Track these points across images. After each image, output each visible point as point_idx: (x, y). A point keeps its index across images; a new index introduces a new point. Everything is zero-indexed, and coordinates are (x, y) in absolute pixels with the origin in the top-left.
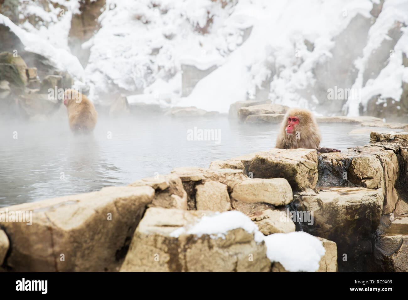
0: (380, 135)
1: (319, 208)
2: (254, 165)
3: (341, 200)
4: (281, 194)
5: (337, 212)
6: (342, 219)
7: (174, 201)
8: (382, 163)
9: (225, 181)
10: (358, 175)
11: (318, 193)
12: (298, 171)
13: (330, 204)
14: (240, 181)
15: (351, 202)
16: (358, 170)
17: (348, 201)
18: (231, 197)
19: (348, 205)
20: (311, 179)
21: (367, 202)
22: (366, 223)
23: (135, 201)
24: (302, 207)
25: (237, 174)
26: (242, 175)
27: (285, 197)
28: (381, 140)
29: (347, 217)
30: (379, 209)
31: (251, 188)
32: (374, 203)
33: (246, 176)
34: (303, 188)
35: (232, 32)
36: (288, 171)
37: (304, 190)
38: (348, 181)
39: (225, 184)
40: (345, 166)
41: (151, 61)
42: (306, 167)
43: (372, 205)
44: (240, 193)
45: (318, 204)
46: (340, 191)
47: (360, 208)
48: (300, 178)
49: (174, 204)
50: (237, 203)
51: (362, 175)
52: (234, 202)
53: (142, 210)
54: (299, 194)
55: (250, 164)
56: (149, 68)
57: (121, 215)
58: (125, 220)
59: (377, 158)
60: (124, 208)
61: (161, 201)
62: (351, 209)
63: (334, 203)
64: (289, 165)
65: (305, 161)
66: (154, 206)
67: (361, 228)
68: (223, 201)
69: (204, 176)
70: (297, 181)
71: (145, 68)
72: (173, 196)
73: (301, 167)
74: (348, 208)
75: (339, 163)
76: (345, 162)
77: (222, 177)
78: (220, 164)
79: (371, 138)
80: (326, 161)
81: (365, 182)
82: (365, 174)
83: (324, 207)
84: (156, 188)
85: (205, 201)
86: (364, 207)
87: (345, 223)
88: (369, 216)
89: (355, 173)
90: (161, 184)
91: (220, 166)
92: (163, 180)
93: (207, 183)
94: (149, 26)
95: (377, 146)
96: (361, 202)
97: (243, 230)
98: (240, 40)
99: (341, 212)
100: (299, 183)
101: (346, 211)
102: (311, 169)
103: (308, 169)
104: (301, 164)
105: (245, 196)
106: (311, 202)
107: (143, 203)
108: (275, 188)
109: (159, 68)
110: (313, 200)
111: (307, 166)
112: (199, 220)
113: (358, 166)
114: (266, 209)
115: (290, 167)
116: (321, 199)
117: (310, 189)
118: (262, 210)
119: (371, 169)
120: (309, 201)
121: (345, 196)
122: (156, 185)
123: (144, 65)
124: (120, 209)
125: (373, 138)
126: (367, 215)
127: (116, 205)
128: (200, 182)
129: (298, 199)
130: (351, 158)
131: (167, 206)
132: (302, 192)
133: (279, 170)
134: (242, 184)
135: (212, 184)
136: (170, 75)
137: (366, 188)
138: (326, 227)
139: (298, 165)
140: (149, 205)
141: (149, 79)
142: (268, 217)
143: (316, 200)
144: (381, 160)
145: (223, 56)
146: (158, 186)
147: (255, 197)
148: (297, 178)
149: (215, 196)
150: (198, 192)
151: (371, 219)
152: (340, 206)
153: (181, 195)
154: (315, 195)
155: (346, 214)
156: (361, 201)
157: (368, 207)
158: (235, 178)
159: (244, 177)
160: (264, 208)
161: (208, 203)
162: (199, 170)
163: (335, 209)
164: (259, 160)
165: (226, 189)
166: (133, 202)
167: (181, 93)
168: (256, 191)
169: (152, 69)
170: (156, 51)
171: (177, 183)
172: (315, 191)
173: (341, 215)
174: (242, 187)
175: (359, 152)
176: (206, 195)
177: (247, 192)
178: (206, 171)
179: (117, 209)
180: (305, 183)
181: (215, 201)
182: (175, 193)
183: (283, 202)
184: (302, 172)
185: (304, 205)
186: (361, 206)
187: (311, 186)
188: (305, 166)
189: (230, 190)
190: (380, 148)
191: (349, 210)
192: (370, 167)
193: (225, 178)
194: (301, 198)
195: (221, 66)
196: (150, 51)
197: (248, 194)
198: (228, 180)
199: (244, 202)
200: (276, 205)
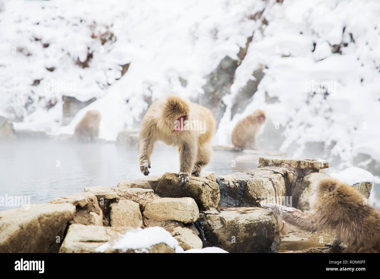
0: (269, 160)
1: (222, 226)
2: (161, 185)
3: (241, 219)
4: (190, 212)
5: (238, 230)
6: (242, 236)
7: (93, 218)
8: (273, 185)
9: (137, 199)
10: (253, 196)
11: (220, 212)
12: (203, 191)
13: (232, 222)
14: (152, 200)
15: (250, 220)
16: (253, 191)
17: (247, 220)
18: (143, 215)
19: (247, 224)
20: (214, 199)
21: (264, 220)
22: (262, 240)
23: (58, 217)
24: (207, 225)
25: (148, 193)
26: (153, 194)
27: (193, 215)
28: (269, 165)
29: (246, 234)
30: (274, 227)
31: (162, 207)
32: (270, 221)
33: (156, 195)
34: (207, 207)
35: (110, 67)
36: (194, 190)
37: (209, 209)
38: (244, 201)
39: (138, 203)
40: (241, 188)
41: (32, 92)
42: (210, 188)
43: (268, 223)
44: (152, 211)
45: (221, 222)
46: (238, 210)
47: (258, 226)
48: (205, 198)
49: (93, 221)
50: (149, 221)
51: (257, 195)
52: (146, 219)
53: (65, 226)
54: (204, 213)
55: (156, 185)
56: (29, 98)
57: (44, 231)
58: (48, 236)
59: (270, 180)
60: (47, 224)
61: (80, 218)
62: (250, 227)
63: (235, 221)
64: (195, 186)
65: (209, 182)
66: (75, 223)
67: (257, 245)
68: (136, 219)
69: (118, 194)
70: (202, 200)
71: (26, 98)
72: (91, 213)
73: (206, 187)
74: (247, 226)
75: (235, 185)
76: (241, 184)
77: (134, 195)
78: (128, 184)
79: (260, 162)
80: (223, 183)
81: (259, 203)
82: (260, 195)
83: (227, 225)
84: (76, 204)
85: (119, 219)
86: (261, 225)
87: (244, 240)
88: (265, 233)
89: (250, 194)
90: (81, 201)
91: (128, 186)
92: (82, 198)
93: (120, 202)
94: (30, 58)
95: (267, 170)
96: (259, 221)
97: (166, 245)
98: (119, 74)
99: (241, 230)
100: (204, 202)
101: (245, 229)
102: (214, 189)
103: (211, 189)
104: (206, 184)
105: (156, 214)
106: (214, 220)
107: (66, 219)
108: (185, 206)
109: (40, 98)
110: (216, 218)
111: (211, 186)
112: (122, 235)
113: (252, 188)
114: (176, 226)
115: (196, 187)
116: (224, 218)
117: (213, 208)
118: (172, 227)
119: (265, 190)
120: (213, 220)
121: (244, 215)
122: (76, 202)
123: (25, 95)
124: (43, 225)
125: (261, 163)
126: (263, 232)
127: (39, 222)
128: (114, 200)
129: (203, 217)
130: (246, 180)
131: (86, 223)
132: (207, 211)
133: (185, 190)
134: (153, 202)
135: (125, 202)
136: (51, 105)
137: (260, 207)
138: (228, 244)
139: (203, 185)
140: (72, 222)
141: (30, 108)
142: (179, 234)
143: (219, 219)
144: (273, 183)
145: (103, 89)
146: (78, 202)
147: (165, 215)
148: (202, 197)
149: (128, 214)
150: (112, 210)
151: (267, 236)
152: (241, 224)
153: (98, 212)
154: (218, 214)
155: (245, 232)
156: (259, 219)
157: (264, 225)
158: (146, 197)
159: (155, 196)
160: (174, 226)
161: (122, 221)
162: (112, 189)
163: (236, 226)
164: (166, 180)
165: (139, 207)
166: (56, 218)
167: (61, 123)
168: (167, 209)
169: (32, 99)
170: (37, 82)
171: (94, 201)
172: (217, 210)
173: (241, 233)
174: (154, 205)
175: (252, 175)
176: (120, 213)
177: (158, 210)
178: (119, 190)
179: (41, 225)
180: (209, 203)
181: (128, 219)
182: (93, 210)
183: (191, 220)
184: (206, 192)
185: (208, 223)
186: (259, 224)
187: (214, 205)
188: (209, 186)
189: (142, 208)
190: (270, 172)
191: (248, 228)
192: (264, 188)
193: (137, 196)
194: (206, 217)
195: (100, 98)
196: (32, 82)
197: (159, 212)
198: (140, 199)
199: (155, 220)
200: (185, 223)
